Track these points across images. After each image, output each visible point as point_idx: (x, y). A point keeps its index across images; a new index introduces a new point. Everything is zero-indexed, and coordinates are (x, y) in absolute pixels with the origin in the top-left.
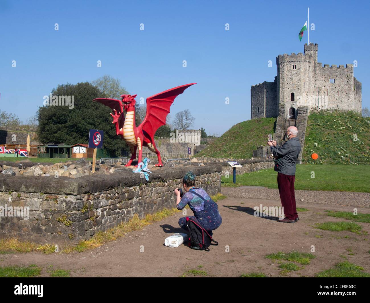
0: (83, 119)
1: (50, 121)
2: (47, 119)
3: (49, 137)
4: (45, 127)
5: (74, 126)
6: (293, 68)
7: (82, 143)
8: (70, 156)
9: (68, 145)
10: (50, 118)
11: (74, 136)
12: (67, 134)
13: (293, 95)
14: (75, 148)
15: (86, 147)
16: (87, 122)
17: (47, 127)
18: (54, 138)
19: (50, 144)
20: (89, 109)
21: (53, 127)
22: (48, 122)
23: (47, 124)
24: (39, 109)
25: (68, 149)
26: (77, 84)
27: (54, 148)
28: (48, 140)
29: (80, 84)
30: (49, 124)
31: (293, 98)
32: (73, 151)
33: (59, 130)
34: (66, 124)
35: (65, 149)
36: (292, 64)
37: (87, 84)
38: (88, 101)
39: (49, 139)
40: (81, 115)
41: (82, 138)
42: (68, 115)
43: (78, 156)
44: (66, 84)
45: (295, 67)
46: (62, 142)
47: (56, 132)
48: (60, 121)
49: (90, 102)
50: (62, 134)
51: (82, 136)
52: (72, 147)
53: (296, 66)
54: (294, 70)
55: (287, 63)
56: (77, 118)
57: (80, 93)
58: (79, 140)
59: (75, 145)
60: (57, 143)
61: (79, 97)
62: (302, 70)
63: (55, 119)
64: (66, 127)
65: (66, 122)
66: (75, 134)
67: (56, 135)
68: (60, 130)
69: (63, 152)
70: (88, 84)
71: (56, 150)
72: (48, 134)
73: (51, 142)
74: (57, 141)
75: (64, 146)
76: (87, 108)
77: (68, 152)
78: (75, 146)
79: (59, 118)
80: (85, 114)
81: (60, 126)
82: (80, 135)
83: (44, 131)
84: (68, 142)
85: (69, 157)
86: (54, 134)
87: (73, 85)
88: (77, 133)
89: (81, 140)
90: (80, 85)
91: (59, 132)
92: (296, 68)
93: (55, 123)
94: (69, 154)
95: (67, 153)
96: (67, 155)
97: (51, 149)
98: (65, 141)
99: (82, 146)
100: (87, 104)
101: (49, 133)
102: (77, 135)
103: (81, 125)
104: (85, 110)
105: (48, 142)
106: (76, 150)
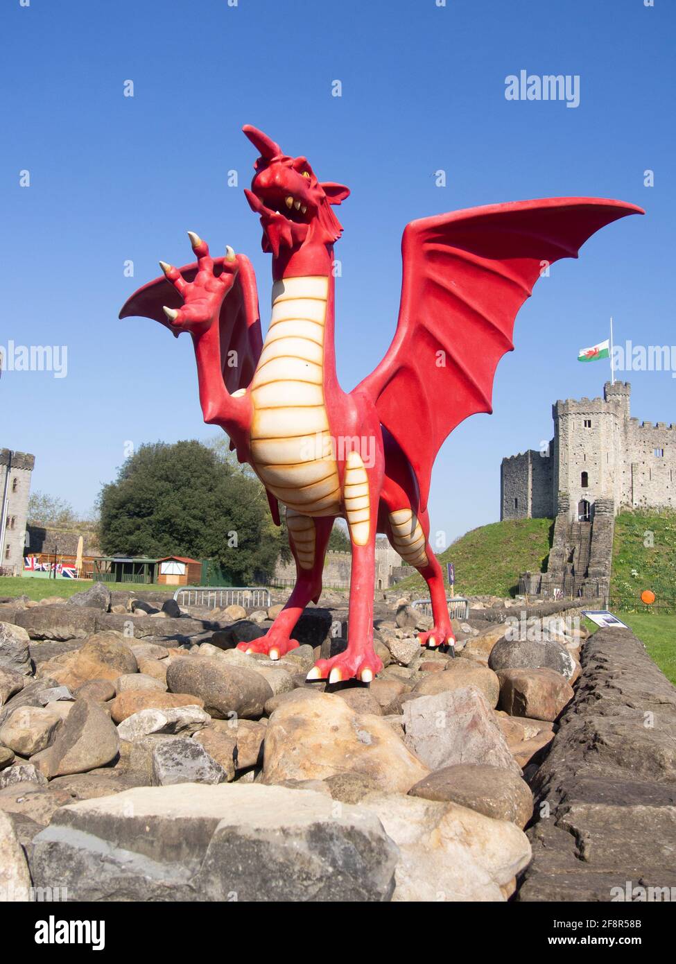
0: (184, 509)
1: (121, 510)
2: (116, 506)
3: (117, 542)
4: (111, 523)
5: (166, 521)
6: (586, 426)
7: (180, 556)
8: (155, 581)
9: (153, 558)
10: (122, 505)
11: (165, 541)
12: (153, 536)
13: (585, 475)
14: (164, 565)
15: (186, 564)
16: (190, 515)
17: (116, 523)
18: (126, 544)
19: (118, 555)
20: (196, 490)
21: (126, 522)
22: (117, 514)
23: (116, 517)
24: (103, 488)
25: (151, 566)
26: (177, 443)
27: (125, 563)
28: (115, 547)
29: (183, 443)
30: (119, 516)
31: (585, 483)
32: (160, 569)
33: (138, 528)
34: (152, 518)
35: (145, 565)
36: (583, 418)
37: (194, 443)
38: (195, 474)
39: (118, 545)
40: (181, 501)
41: (179, 545)
42: (156, 500)
43: (170, 581)
44: (156, 442)
45: (588, 423)
46: (142, 553)
47: (131, 533)
48: (140, 512)
49: (198, 477)
50: (143, 537)
51: (182, 540)
52: (160, 563)
53: (590, 422)
54: (587, 428)
55: (574, 416)
56: (172, 506)
57: (181, 460)
58: (173, 550)
59: (163, 559)
60: (131, 553)
61: (179, 466)
62: (603, 429)
63: (132, 507)
64: (150, 523)
65: (151, 514)
66: (167, 537)
67: (132, 538)
68: (139, 529)
69: (142, 572)
70: (198, 443)
71: (128, 567)
72: (116, 536)
73: (120, 552)
74: (132, 550)
75: (145, 559)
76: (192, 488)
77: (150, 573)
78: (166, 561)
79: (138, 506)
80: (188, 499)
81: (139, 521)
82: (177, 539)
83: (109, 530)
84: (152, 551)
85: (152, 582)
86: (126, 536)
87: (168, 444)
88: (171, 535)
89: (178, 550)
90: (182, 445)
91: (137, 532)
92: (590, 426)
93: (131, 515)
94: (153, 575)
95: (148, 574)
96: (148, 578)
97: (120, 564)
98: (148, 550)
99: (177, 561)
100: (192, 480)
101: (117, 534)
102: (171, 540)
103: (178, 521)
104: (189, 491)
105: (116, 552)
106: (166, 568)
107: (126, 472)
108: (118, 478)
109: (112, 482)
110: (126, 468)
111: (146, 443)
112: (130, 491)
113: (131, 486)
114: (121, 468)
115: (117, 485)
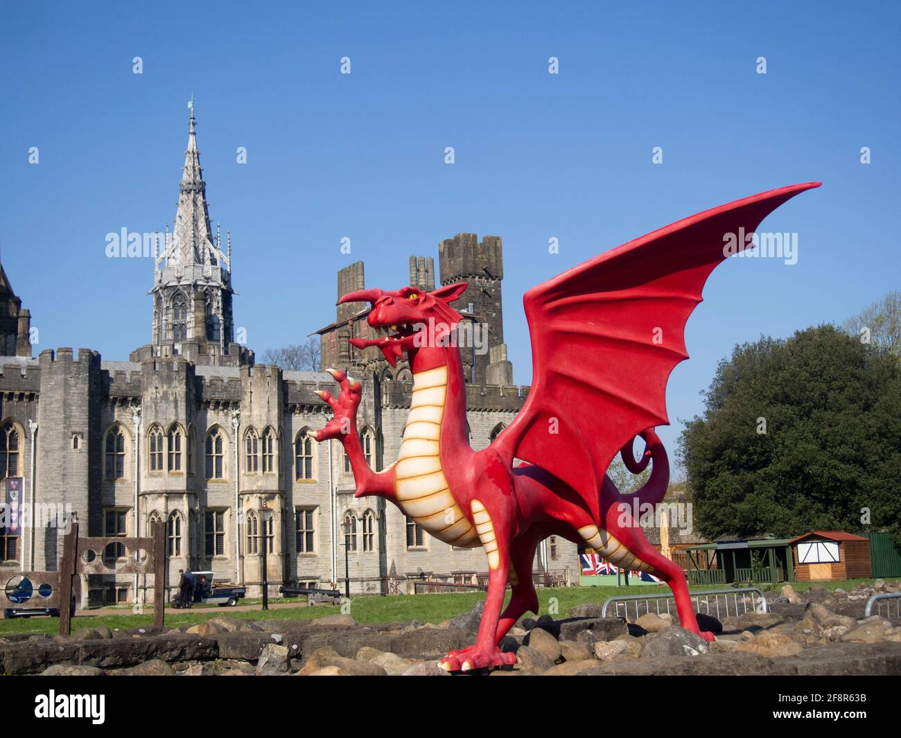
0: (824, 447)
1: (717, 462)
2: (709, 456)
3: (719, 516)
4: (705, 486)
5: (797, 471)
7: (829, 529)
8: (790, 576)
9: (783, 537)
10: (718, 453)
11: (799, 506)
12: (777, 500)
14: (802, 549)
15: (839, 543)
16: (835, 457)
17: (712, 484)
18: (735, 518)
19: (725, 537)
20: (839, 411)
21: (728, 480)
22: (712, 468)
23: (710, 474)
24: (684, 428)
25: (781, 552)
26: (793, 336)
27: (737, 551)
28: (718, 525)
29: (804, 334)
30: (716, 471)
32: (796, 556)
33: (750, 488)
34: (769, 469)
35: (770, 551)
37: (826, 331)
38: (835, 384)
39: (722, 522)
40: (816, 434)
41: (826, 511)
42: (772, 439)
43: (816, 574)
44: (757, 340)
46: (763, 531)
47: (739, 498)
48: (750, 460)
49: (841, 389)
50: (762, 501)
51: (828, 502)
52: (794, 545)
56: (802, 445)
57: (806, 364)
58: (815, 519)
59: (799, 537)
60: (746, 533)
61: (804, 375)
63: (735, 456)
64: (768, 478)
65: (766, 463)
66: (801, 500)
67: (742, 506)
68: (752, 491)
69: (766, 563)
70: (831, 330)
71: (743, 556)
72: (716, 505)
73: (726, 531)
74: (745, 526)
75: (770, 540)
76: (831, 408)
77: (781, 563)
78: (803, 541)
79: (744, 451)
80: (827, 429)
81: (750, 476)
82: (820, 501)
83: (704, 497)
84: (779, 526)
85: (786, 579)
86: (734, 505)
87: (779, 340)
88: (808, 494)
89: (825, 519)
90: (803, 338)
91: (749, 496)
93: (734, 467)
94: (785, 567)
95: (778, 565)
96: (777, 572)
97: (727, 553)
98: (772, 523)
99: (824, 540)
100: (831, 395)
101: (718, 502)
102: (809, 503)
103: (813, 469)
104: (828, 415)
105: (720, 533)
106: (807, 552)
107: (718, 398)
108: (706, 409)
109: (696, 417)
110: (717, 390)
111: (741, 344)
112: (728, 428)
113: (728, 420)
114: (708, 390)
115: (705, 420)
